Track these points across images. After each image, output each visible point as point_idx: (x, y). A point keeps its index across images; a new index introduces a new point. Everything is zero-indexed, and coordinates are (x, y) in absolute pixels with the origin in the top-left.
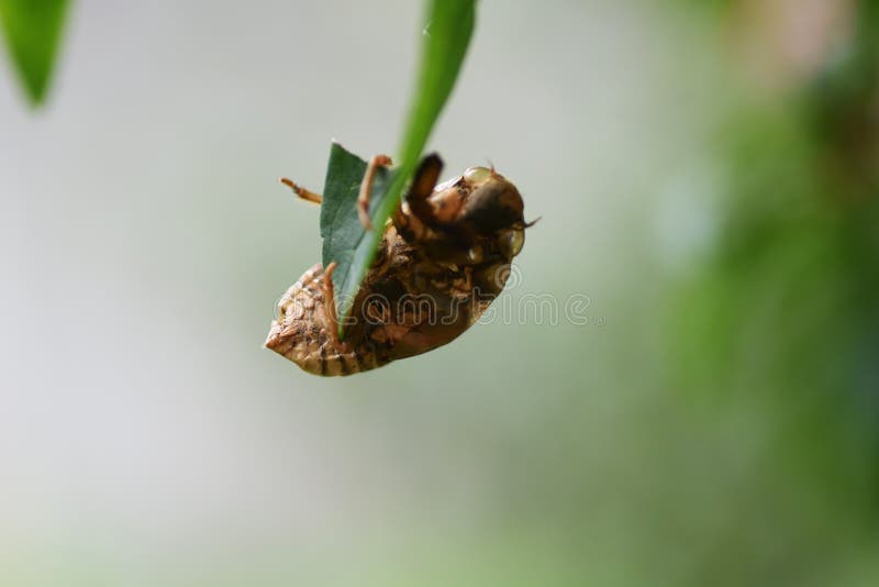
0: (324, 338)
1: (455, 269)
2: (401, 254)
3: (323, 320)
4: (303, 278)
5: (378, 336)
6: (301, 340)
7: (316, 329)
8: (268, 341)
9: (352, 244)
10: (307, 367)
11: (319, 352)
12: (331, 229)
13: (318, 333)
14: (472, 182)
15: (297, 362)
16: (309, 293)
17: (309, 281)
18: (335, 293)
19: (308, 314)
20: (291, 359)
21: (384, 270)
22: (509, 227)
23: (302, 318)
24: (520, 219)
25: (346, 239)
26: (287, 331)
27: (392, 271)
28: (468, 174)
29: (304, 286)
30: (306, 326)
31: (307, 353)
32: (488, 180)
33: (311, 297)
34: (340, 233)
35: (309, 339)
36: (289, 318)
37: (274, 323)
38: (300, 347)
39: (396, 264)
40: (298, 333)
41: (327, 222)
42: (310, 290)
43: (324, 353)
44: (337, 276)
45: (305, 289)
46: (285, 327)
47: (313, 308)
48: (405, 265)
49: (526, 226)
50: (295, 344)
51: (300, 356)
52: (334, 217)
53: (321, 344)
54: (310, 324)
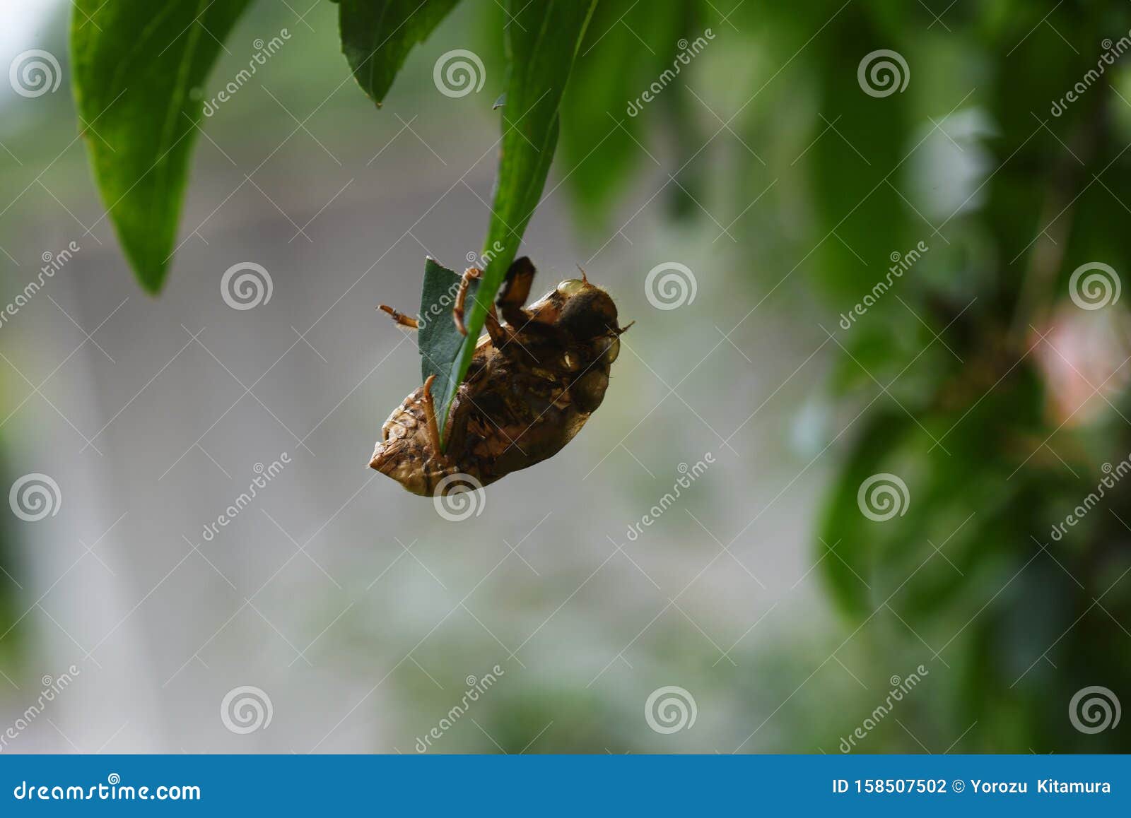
0: (427, 456)
1: (552, 378)
2: (499, 368)
3: (426, 438)
4: (406, 401)
5: (480, 451)
6: (404, 458)
7: (419, 447)
8: (372, 461)
9: (450, 357)
10: (411, 485)
11: (423, 469)
12: (430, 345)
13: (421, 451)
14: (564, 294)
15: (401, 481)
16: (411, 414)
17: (412, 403)
18: (435, 407)
19: (410, 433)
20: (394, 478)
21: (484, 383)
22: (604, 333)
23: (404, 437)
24: (614, 325)
25: (444, 353)
26: (390, 450)
27: (491, 384)
28: (561, 286)
29: (406, 408)
30: (408, 444)
31: (410, 470)
32: (581, 290)
33: (413, 417)
34: (438, 347)
35: (412, 457)
36: (393, 438)
37: (378, 444)
38: (403, 465)
39: (495, 376)
40: (401, 451)
41: (425, 338)
42: (412, 411)
43: (427, 469)
44: (437, 390)
45: (408, 411)
46: (388, 446)
47: (416, 428)
48: (503, 377)
49: (620, 332)
50: (398, 463)
51: (403, 474)
52: (432, 332)
53: (425, 461)
54: (412, 442)
